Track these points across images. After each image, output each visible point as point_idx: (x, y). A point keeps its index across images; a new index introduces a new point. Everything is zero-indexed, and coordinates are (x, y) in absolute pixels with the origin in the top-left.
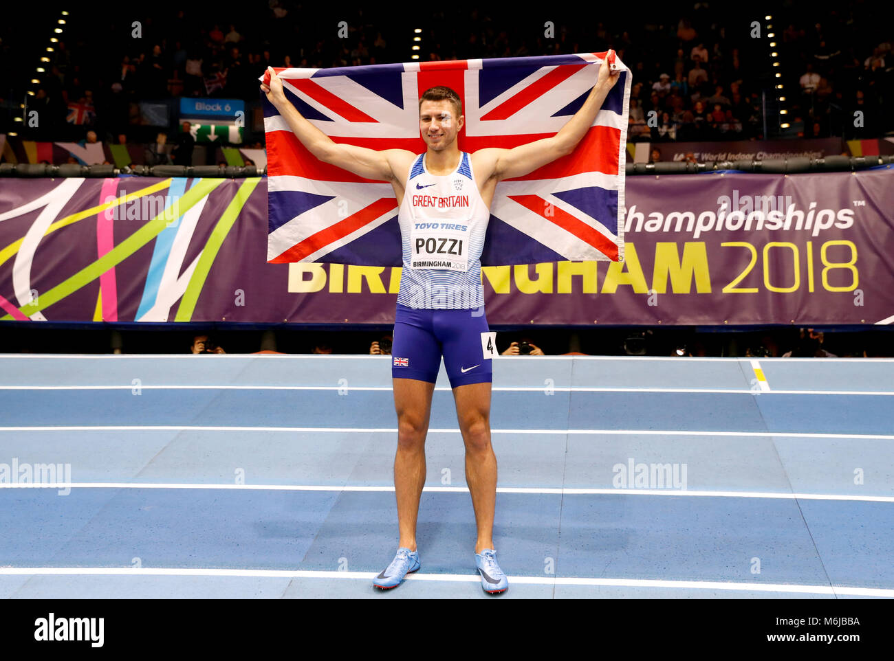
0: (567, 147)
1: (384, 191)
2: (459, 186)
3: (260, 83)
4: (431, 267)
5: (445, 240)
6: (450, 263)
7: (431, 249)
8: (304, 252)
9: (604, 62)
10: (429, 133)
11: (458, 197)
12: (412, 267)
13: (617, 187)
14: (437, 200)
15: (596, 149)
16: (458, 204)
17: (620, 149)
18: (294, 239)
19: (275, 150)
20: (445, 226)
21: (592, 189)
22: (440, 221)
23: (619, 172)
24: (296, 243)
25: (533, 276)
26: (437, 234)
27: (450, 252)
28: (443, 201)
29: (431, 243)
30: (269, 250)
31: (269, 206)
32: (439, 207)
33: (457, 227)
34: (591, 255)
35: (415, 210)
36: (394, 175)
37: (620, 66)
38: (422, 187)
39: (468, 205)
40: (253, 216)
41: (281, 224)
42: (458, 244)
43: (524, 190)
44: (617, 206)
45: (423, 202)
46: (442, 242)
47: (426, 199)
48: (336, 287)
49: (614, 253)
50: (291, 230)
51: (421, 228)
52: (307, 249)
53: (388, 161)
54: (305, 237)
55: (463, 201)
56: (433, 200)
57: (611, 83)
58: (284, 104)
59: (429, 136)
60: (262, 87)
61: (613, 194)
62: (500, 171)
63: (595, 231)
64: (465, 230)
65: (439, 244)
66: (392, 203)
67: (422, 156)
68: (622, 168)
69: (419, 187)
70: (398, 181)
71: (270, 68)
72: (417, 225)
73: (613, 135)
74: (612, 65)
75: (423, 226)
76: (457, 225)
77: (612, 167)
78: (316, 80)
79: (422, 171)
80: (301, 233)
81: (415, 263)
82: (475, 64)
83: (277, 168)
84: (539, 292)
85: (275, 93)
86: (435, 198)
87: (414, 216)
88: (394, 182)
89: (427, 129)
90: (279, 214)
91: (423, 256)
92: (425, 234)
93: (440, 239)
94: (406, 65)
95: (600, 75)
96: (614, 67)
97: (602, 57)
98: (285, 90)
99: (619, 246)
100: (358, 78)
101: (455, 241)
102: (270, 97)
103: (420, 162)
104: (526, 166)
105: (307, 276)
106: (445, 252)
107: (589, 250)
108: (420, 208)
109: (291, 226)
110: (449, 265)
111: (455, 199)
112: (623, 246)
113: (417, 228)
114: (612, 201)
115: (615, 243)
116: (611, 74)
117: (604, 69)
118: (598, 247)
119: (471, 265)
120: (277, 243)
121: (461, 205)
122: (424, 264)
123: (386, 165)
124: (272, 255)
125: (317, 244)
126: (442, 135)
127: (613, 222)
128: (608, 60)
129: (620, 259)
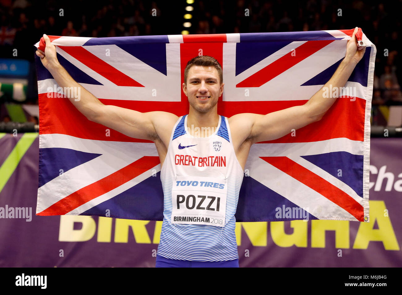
0: (317, 114)
1: (149, 150)
2: (217, 147)
3: (36, 49)
4: (190, 223)
5: (204, 198)
6: (209, 219)
7: (191, 205)
8: (71, 205)
9: (352, 39)
10: (198, 95)
11: (217, 157)
12: (172, 221)
13: (363, 152)
14: (197, 160)
15: (344, 116)
16: (216, 164)
17: (366, 117)
18: (63, 193)
19: (47, 110)
20: (204, 184)
21: (340, 153)
22: (200, 179)
23: (364, 138)
24: (63, 197)
25: (289, 230)
26: (197, 191)
27: (209, 208)
28: (203, 161)
29: (191, 199)
30: (38, 203)
31: (40, 161)
32: (199, 166)
33: (215, 185)
34: (340, 215)
35: (176, 168)
36: (158, 135)
37: (366, 42)
38: (183, 147)
39: (225, 165)
40: (29, 169)
41: (50, 178)
42: (216, 202)
43: (275, 152)
44: (362, 170)
45: (184, 161)
46: (201, 199)
47: (187, 158)
48: (104, 237)
49: (360, 214)
50: (59, 185)
51: (182, 185)
52: (75, 202)
53: (153, 123)
54: (72, 191)
55: (221, 161)
56: (193, 159)
57: (358, 57)
58: (57, 69)
59: (197, 97)
60: (38, 53)
61: (359, 159)
62: (255, 134)
63: (342, 193)
64: (223, 188)
65: (198, 200)
66: (156, 161)
67: (184, 119)
68: (367, 135)
69: (180, 147)
70: (161, 141)
71: (45, 36)
72: (178, 182)
73: (359, 106)
74: (359, 42)
75: (184, 184)
76: (215, 184)
77: (358, 134)
78: (88, 48)
79: (183, 132)
80: (69, 187)
81: (175, 218)
82: (233, 38)
83: (49, 127)
84: (294, 246)
85: (49, 59)
86: (195, 158)
87: (175, 173)
88: (157, 141)
89: (197, 91)
90: (49, 169)
91: (183, 211)
92: (186, 191)
93: (199, 196)
94: (170, 37)
95: (348, 50)
96: (362, 43)
97: (350, 35)
98: (59, 56)
99: (365, 207)
100: (126, 46)
101: (213, 198)
102: (44, 62)
103: (181, 125)
104: (278, 131)
105: (78, 226)
106: (204, 208)
107: (337, 210)
108: (181, 167)
109: (59, 180)
110: (208, 220)
111: (214, 159)
112: (368, 207)
113: (178, 185)
114: (358, 165)
115: (361, 204)
116: (358, 49)
117: (352, 44)
118: (345, 208)
119: (228, 220)
120: (46, 196)
121: (219, 165)
122: (184, 219)
123: (150, 126)
124: (41, 207)
125: (83, 197)
126: (209, 97)
127: (359, 184)
128: (356, 37)
129: (366, 219)
